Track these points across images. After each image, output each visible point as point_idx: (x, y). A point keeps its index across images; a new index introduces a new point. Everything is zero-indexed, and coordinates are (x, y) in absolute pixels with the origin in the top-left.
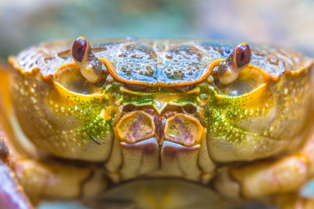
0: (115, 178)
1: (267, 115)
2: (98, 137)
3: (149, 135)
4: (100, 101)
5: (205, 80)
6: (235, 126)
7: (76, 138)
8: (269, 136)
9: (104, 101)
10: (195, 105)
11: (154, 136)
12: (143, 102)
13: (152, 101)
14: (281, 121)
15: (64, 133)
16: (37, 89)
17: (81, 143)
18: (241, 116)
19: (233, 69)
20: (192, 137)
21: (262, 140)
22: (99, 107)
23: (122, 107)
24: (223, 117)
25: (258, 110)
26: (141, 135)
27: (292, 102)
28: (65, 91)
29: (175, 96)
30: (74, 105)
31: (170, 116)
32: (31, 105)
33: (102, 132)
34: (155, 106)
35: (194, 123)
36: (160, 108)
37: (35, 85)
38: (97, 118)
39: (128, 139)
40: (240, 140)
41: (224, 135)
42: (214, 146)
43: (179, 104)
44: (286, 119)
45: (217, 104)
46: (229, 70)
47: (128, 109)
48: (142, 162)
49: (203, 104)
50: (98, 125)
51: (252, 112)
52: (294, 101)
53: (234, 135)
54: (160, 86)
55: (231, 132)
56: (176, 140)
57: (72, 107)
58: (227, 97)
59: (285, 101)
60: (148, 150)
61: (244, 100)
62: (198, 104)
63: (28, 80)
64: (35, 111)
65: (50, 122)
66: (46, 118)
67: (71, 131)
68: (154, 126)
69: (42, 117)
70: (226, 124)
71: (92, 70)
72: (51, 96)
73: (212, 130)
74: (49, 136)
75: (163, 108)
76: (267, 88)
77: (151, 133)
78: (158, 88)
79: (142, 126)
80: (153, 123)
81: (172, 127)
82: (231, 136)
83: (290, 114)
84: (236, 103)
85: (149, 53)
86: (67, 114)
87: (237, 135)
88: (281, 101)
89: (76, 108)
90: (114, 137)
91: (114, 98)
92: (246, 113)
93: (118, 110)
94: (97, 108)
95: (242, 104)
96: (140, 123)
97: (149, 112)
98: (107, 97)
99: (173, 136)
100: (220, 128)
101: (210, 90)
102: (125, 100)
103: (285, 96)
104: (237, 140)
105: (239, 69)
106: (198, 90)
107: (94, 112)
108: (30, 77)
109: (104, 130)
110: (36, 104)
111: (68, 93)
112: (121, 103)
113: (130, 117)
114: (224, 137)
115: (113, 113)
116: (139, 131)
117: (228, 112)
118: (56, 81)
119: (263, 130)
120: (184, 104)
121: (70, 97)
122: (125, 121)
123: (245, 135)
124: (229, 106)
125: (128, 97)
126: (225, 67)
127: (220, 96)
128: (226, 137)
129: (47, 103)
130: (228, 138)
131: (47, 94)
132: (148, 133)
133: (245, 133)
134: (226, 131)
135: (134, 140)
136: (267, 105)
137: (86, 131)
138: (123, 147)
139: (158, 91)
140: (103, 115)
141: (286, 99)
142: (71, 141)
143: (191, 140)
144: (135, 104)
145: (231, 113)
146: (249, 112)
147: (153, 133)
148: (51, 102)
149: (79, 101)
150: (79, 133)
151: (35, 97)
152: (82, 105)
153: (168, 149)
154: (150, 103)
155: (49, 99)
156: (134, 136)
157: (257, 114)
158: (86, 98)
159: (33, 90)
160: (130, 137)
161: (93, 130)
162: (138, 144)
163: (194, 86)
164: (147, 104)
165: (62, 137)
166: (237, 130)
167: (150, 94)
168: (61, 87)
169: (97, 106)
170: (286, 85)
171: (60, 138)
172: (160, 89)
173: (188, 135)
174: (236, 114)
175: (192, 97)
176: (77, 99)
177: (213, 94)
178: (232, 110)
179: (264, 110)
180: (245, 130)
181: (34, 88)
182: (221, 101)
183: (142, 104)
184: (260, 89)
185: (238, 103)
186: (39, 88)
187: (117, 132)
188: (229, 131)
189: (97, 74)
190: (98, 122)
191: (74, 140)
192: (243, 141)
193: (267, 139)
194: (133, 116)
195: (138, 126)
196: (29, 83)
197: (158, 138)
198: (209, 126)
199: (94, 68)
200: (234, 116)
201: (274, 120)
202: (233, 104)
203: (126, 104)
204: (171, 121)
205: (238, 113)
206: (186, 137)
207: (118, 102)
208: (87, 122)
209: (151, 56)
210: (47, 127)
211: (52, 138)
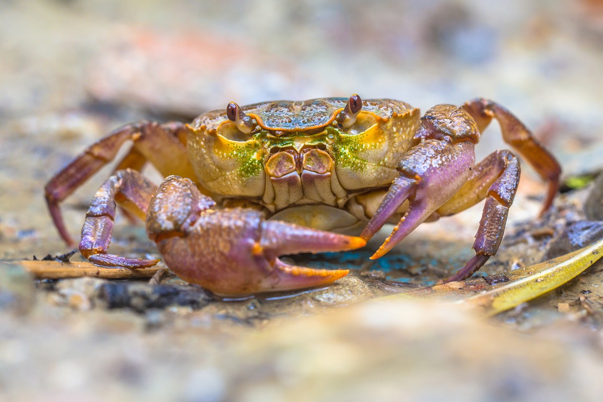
0: (271, 208)
1: (381, 148)
2: (254, 174)
3: (291, 170)
4: (253, 146)
5: (331, 124)
6: (357, 158)
7: (237, 177)
8: (385, 165)
9: (256, 146)
10: (325, 143)
11: (295, 170)
12: (285, 144)
13: (292, 143)
14: (393, 153)
15: (228, 173)
16: (205, 142)
17: (241, 181)
18: (361, 150)
19: (350, 115)
20: (324, 167)
21: (380, 169)
22: (252, 151)
23: (269, 149)
24: (347, 151)
25: (373, 144)
26: (286, 170)
27: (400, 138)
28: (226, 141)
29: (309, 138)
30: (233, 151)
31: (307, 151)
32: (202, 155)
33: (256, 170)
34: (294, 146)
35: (325, 156)
36: (298, 147)
37: (203, 139)
38: (251, 159)
39: (276, 174)
40: (362, 169)
41: (349, 166)
42: (342, 175)
43: (313, 144)
44: (397, 152)
45: (341, 141)
46: (348, 117)
47: (274, 151)
48: (289, 192)
49: (331, 142)
50: (253, 165)
51: (368, 146)
52: (402, 138)
53: (357, 166)
54: (297, 130)
55: (354, 163)
56: (312, 170)
57: (232, 152)
58: (348, 135)
59: (395, 137)
60: (291, 182)
61: (362, 137)
62: (327, 143)
63: (198, 136)
64: (205, 159)
65: (217, 166)
66: (214, 163)
67: (233, 172)
68: (295, 163)
69: (211, 163)
70: (349, 156)
71: (245, 125)
72: (216, 146)
73: (339, 162)
74: (217, 178)
75: (301, 147)
76: (379, 127)
77: (292, 168)
78: (296, 133)
79: (286, 163)
80: (293, 160)
81: (308, 160)
82: (354, 166)
83: (400, 148)
84: (356, 140)
85: (288, 108)
86: (229, 158)
87: (359, 165)
88: (391, 138)
89: (235, 153)
90: (266, 174)
91: (263, 143)
92: (364, 147)
93: (266, 151)
94: (251, 152)
95: (360, 140)
96: (283, 161)
97: (290, 152)
98: (257, 142)
99: (310, 166)
100: (345, 160)
101: (336, 131)
102: (271, 143)
103: (394, 133)
104: (360, 169)
105: (355, 115)
106: (326, 132)
107: (249, 155)
108: (200, 134)
109: (258, 168)
110: (205, 153)
111: (228, 141)
112: (269, 147)
113: (275, 157)
114: (349, 167)
115: (263, 155)
116: (283, 167)
117: (350, 147)
118: (219, 133)
119: (379, 160)
120: (316, 143)
121: (230, 144)
122: (272, 160)
123: (365, 164)
124: (351, 143)
125: (274, 141)
126: (344, 115)
127: (343, 135)
128: (351, 167)
129: (213, 151)
130: (353, 168)
131: (213, 144)
132: (290, 168)
133: (365, 163)
134: (350, 162)
135: (280, 174)
136: (380, 141)
137: (243, 170)
138: (273, 181)
139: (296, 135)
140: (255, 156)
141: (395, 135)
142: (234, 179)
143: (324, 169)
144: (280, 146)
145: (353, 148)
146: (366, 146)
147: (294, 168)
148: (216, 150)
149: (237, 147)
150: (239, 173)
151: (204, 148)
152: (239, 150)
153: (306, 176)
154: (291, 145)
155: (215, 148)
156: (280, 172)
157: (373, 147)
158: (242, 144)
159: (202, 143)
160: (277, 172)
161: (249, 169)
162: (284, 177)
163: (323, 128)
164: (288, 145)
165: (227, 177)
166: (358, 161)
167: (290, 138)
168: (223, 138)
169: (251, 150)
170: (394, 125)
171: (225, 178)
172: (297, 133)
173: (321, 165)
174: (356, 148)
175: (322, 138)
176: (235, 145)
177: (338, 134)
178: (353, 145)
179: (378, 144)
180: (365, 161)
181: (203, 141)
182: (344, 140)
183: (285, 146)
184: (373, 128)
185: (357, 140)
186: (207, 141)
187: (267, 169)
188: (352, 162)
189: (250, 127)
190: (252, 162)
191: (236, 178)
192: (364, 170)
193: (384, 168)
194: (278, 156)
195: (282, 164)
196: (199, 138)
197: (298, 171)
198: (337, 159)
199: (245, 123)
200: (355, 150)
201: (387, 152)
202: (354, 141)
203: (272, 147)
204: (308, 155)
205: (358, 148)
206: (320, 167)
207: (266, 146)
208: (244, 163)
209: (290, 110)
210: (216, 171)
211: (220, 179)
